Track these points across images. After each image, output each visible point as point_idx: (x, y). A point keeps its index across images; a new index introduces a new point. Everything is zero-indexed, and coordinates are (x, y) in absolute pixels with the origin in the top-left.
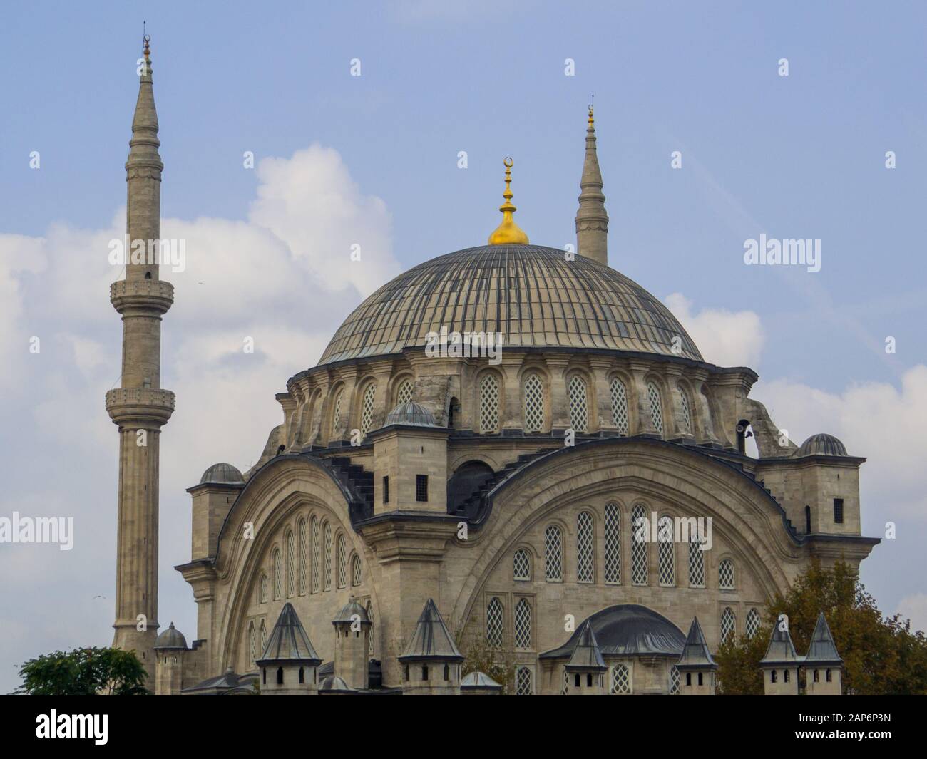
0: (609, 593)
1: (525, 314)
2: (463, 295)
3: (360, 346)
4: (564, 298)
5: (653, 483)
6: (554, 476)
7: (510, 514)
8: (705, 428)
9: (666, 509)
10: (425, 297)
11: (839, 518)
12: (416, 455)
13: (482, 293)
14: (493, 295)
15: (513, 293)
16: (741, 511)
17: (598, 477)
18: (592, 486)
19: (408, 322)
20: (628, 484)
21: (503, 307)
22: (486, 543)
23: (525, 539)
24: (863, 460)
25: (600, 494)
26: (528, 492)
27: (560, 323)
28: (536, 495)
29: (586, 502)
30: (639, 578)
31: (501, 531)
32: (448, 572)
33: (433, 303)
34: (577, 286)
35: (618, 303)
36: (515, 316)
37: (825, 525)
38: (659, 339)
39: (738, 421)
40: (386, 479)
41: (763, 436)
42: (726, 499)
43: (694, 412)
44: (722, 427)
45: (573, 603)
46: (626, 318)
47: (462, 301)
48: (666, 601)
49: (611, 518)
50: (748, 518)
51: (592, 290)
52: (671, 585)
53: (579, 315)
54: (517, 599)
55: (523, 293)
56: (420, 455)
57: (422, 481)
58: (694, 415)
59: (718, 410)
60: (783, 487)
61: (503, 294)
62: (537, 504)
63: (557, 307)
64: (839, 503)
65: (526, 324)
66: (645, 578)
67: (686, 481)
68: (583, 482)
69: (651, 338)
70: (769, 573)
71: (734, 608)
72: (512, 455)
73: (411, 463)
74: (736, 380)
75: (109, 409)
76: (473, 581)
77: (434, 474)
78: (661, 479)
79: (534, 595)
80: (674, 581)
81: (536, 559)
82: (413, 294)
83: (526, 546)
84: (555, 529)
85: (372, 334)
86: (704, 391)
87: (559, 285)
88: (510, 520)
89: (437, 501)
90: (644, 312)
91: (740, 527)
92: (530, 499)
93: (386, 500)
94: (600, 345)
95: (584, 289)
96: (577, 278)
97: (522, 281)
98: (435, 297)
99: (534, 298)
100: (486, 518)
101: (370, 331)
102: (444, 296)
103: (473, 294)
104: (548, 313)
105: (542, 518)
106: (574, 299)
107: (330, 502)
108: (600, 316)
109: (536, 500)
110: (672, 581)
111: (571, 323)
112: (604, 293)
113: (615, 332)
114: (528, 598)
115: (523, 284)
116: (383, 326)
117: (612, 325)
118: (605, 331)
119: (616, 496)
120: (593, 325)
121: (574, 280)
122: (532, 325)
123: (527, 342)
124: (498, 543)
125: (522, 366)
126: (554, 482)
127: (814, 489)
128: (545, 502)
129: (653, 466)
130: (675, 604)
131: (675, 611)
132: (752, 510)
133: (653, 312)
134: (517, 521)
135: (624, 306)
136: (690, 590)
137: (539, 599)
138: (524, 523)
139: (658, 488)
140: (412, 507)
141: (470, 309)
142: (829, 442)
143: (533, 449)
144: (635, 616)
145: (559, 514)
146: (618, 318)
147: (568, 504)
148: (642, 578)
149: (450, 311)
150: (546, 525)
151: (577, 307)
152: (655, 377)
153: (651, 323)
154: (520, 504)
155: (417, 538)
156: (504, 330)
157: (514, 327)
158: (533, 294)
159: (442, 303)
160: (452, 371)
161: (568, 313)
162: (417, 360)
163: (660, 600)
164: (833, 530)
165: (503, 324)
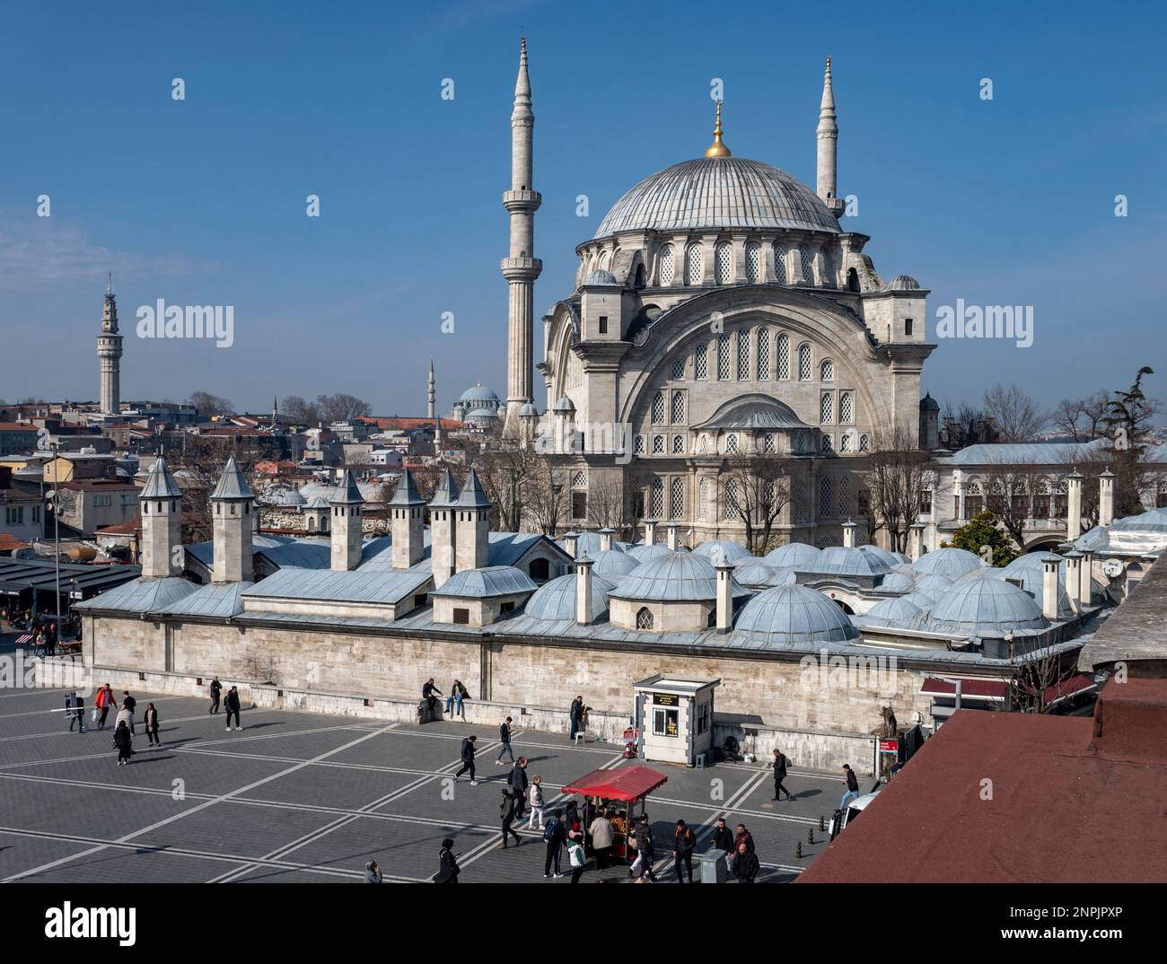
0: (740, 387)
1: (696, 206)
2: (662, 194)
4: (725, 193)
5: (771, 315)
9: (784, 331)
11: (908, 331)
12: (599, 304)
14: (680, 192)
17: (732, 312)
20: (755, 316)
21: (683, 202)
22: (650, 358)
23: (681, 354)
24: (929, 292)
25: (734, 323)
26: (681, 324)
27: (718, 211)
30: (763, 377)
32: (624, 378)
33: (643, 202)
34: (737, 184)
35: (764, 193)
36: (689, 207)
37: (898, 337)
38: (791, 216)
39: (848, 268)
41: (864, 278)
42: (825, 322)
44: (836, 273)
45: (714, 394)
46: (767, 204)
47: (659, 200)
48: (782, 390)
49: (744, 337)
50: (841, 334)
51: (747, 186)
52: (786, 380)
53: (733, 203)
54: (675, 392)
55: (698, 191)
56: (602, 304)
57: (603, 320)
59: (836, 262)
60: (875, 311)
62: (687, 331)
63: (718, 200)
64: (909, 323)
65: (695, 212)
66: (767, 377)
67: (796, 312)
69: (784, 216)
70: (857, 369)
71: (832, 394)
73: (596, 309)
74: (847, 241)
77: (612, 315)
78: (777, 311)
79: (686, 390)
80: (789, 377)
81: (688, 367)
83: (681, 358)
84: (704, 346)
88: (667, 342)
89: (614, 334)
90: (784, 199)
91: (836, 340)
94: (743, 224)
95: (741, 186)
96: (738, 177)
97: (700, 183)
98: (646, 196)
102: (652, 195)
103: (668, 193)
104: (710, 205)
105: (691, 341)
106: (731, 193)
108: (748, 204)
109: (687, 329)
110: (787, 378)
111: (725, 209)
112: (755, 188)
113: (756, 214)
114: (682, 392)
115: (699, 185)
117: (755, 210)
118: (749, 214)
119: (747, 323)
120: (741, 210)
121: (736, 181)
123: (694, 224)
124: (659, 358)
125: (687, 240)
126: (699, 317)
128: (693, 330)
130: (788, 392)
131: (788, 397)
136: (799, 383)
137: (690, 392)
139: (776, 317)
140: (596, 337)
141: (663, 204)
143: (688, 296)
144: (758, 401)
145: (705, 337)
146: (761, 204)
148: (765, 376)
149: (652, 204)
150: (695, 344)
151: (732, 199)
152: (779, 243)
153: (787, 205)
154: (675, 332)
155: (599, 357)
156: (680, 217)
157: (688, 213)
158: (705, 191)
159: (649, 201)
160: (640, 247)
161: (725, 203)
162: (621, 240)
163: (777, 390)
164: (904, 340)
165: (681, 214)
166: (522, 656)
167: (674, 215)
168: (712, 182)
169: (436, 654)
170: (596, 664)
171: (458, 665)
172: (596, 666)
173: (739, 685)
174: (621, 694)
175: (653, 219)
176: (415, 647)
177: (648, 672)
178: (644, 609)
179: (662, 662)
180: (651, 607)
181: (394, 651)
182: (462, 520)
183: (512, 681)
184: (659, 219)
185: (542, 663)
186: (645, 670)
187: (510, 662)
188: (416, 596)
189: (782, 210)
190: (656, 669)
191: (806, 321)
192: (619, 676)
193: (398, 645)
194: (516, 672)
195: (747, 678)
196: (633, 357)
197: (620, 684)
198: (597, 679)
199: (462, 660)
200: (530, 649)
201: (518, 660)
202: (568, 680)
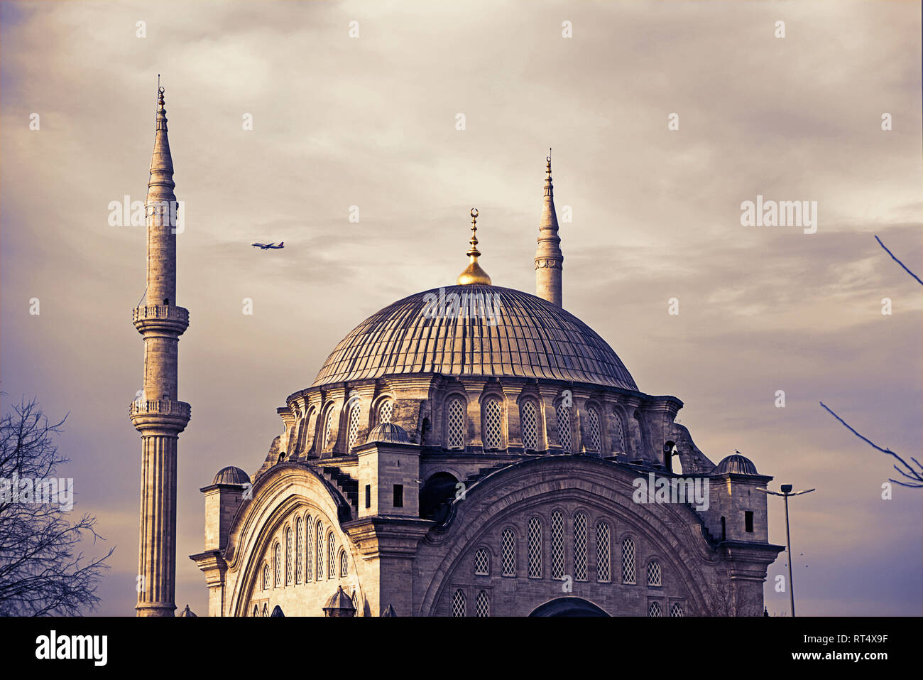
0: (555, 587)
1: (486, 348)
2: (434, 330)
3: (348, 370)
4: (519, 335)
5: (592, 495)
6: (509, 487)
7: (472, 519)
8: (637, 448)
9: (604, 516)
10: (403, 330)
11: (749, 528)
12: (393, 468)
13: (450, 328)
14: (460, 330)
15: (476, 328)
16: (666, 519)
17: (545, 489)
18: (541, 496)
19: (388, 352)
20: (571, 494)
21: (468, 341)
22: (451, 543)
23: (485, 540)
24: (771, 478)
25: (547, 502)
26: (487, 501)
27: (515, 356)
28: (494, 503)
29: (535, 510)
30: (580, 575)
31: (464, 533)
32: (420, 567)
33: (409, 336)
34: (531, 324)
35: (565, 339)
36: (478, 349)
37: (737, 533)
38: (598, 371)
39: (665, 442)
40: (368, 488)
41: (686, 455)
43: (628, 433)
44: (651, 447)
45: (524, 595)
46: (571, 353)
47: (434, 335)
48: (602, 595)
49: (557, 523)
50: (672, 526)
51: (543, 328)
52: (606, 581)
53: (532, 349)
54: (478, 591)
55: (485, 329)
56: (397, 467)
57: (398, 490)
58: (628, 436)
59: (649, 433)
61: (468, 330)
62: (494, 510)
63: (513, 342)
64: (749, 515)
65: (486, 356)
66: (585, 575)
67: (619, 493)
68: (533, 493)
69: (592, 370)
70: (690, 573)
71: (660, 603)
72: (474, 468)
73: (388, 475)
74: (664, 407)
76: (441, 575)
77: (409, 484)
78: (598, 491)
79: (491, 588)
80: (610, 578)
81: (493, 557)
82: (393, 327)
83: (485, 545)
84: (510, 532)
85: (359, 360)
86: (637, 416)
87: (515, 323)
88: (471, 523)
89: (411, 505)
90: (586, 347)
91: (665, 533)
92: (489, 506)
93: (368, 506)
94: (549, 376)
95: (537, 327)
96: (531, 317)
98: (411, 331)
99: (494, 334)
100: (452, 522)
101: (357, 358)
102: (419, 330)
103: (443, 329)
104: (505, 347)
105: (499, 523)
106: (528, 335)
107: (323, 505)
108: (550, 350)
109: (493, 507)
110: (607, 578)
111: (524, 356)
112: (553, 330)
113: (561, 364)
114: (487, 590)
115: (484, 322)
116: (367, 354)
117: (559, 359)
118: (553, 364)
119: (561, 505)
120: (543, 358)
121: (528, 319)
122: (492, 357)
123: (488, 372)
124: (462, 544)
125: (484, 392)
126: (509, 493)
127: (728, 502)
128: (502, 509)
129: (592, 480)
130: (610, 598)
131: (611, 604)
132: (676, 519)
133: (594, 347)
134: (478, 525)
135: (569, 342)
136: (622, 587)
137: (496, 591)
138: (483, 527)
139: (596, 499)
140: (390, 512)
141: (440, 342)
142: (740, 461)
143: (492, 464)
144: (577, 607)
145: (513, 519)
146: (564, 352)
147: (520, 511)
148: (582, 575)
149: (423, 343)
150: (502, 528)
151: (530, 342)
152: (595, 403)
153: (592, 356)
154: (481, 510)
155: (394, 538)
156: (468, 361)
157: (477, 359)
159: (417, 336)
160: (425, 396)
162: (395, 385)
163: (597, 594)
164: (746, 538)
165: (467, 356)
167: (458, 358)
175: (429, 360)
184: (438, 361)
196: (433, 541)
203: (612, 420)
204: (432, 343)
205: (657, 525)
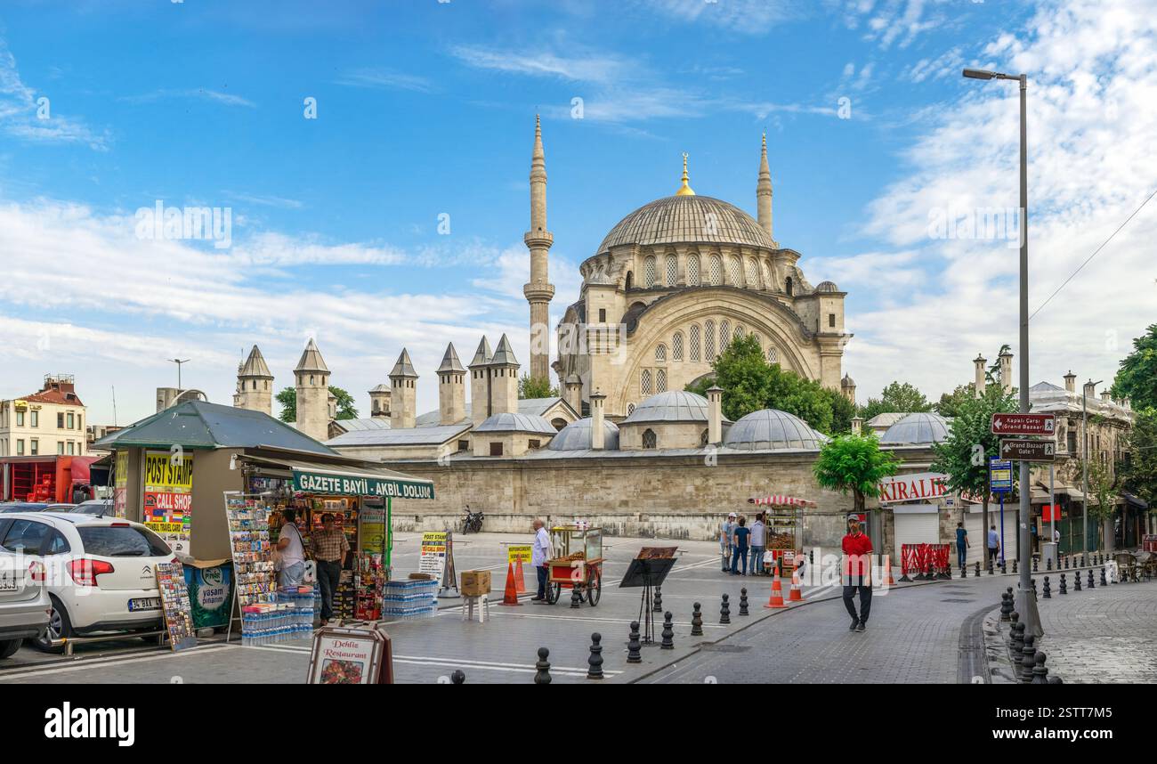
0: (707, 366)
1: (670, 229)
4: (692, 218)
5: (729, 309)
6: (674, 307)
7: (650, 327)
8: (765, 281)
11: (832, 324)
12: (598, 299)
14: (657, 218)
16: (778, 322)
17: (699, 307)
18: (697, 312)
20: (717, 310)
21: (661, 225)
22: (637, 342)
23: (661, 340)
24: (847, 293)
25: (701, 316)
26: (661, 316)
27: (687, 230)
28: (665, 317)
29: (694, 320)
31: (646, 336)
34: (700, 211)
35: (720, 218)
36: (665, 228)
37: (825, 328)
39: (785, 277)
41: (797, 284)
42: (771, 316)
43: (760, 273)
44: (775, 281)
45: (687, 371)
46: (724, 226)
49: (709, 327)
50: (783, 325)
54: (658, 370)
55: (672, 217)
56: (601, 298)
57: (602, 312)
59: (774, 271)
60: (806, 310)
62: (665, 322)
63: (687, 223)
64: (832, 317)
65: (670, 232)
68: (690, 310)
69: (736, 235)
70: (794, 353)
72: (655, 297)
73: (596, 303)
74: (786, 256)
75: (525, 293)
76: (632, 361)
77: (609, 308)
78: (733, 307)
79: (666, 368)
81: (668, 350)
83: (662, 343)
84: (678, 334)
86: (766, 262)
88: (650, 330)
89: (611, 323)
90: (736, 223)
91: (778, 330)
92: (662, 319)
94: (706, 240)
96: (701, 207)
97: (673, 211)
99: (676, 219)
100: (636, 329)
104: (681, 226)
105: (670, 329)
106: (697, 218)
109: (665, 320)
111: (692, 230)
114: (664, 370)
115: (672, 213)
119: (711, 317)
121: (700, 209)
122: (673, 232)
123: (669, 241)
124: (645, 342)
125: (666, 252)
126: (674, 311)
127: (818, 309)
128: (671, 320)
129: (730, 301)
132: (784, 321)
133: (742, 223)
134: (655, 330)
135: (724, 220)
137: (669, 370)
138: (659, 332)
139: (734, 312)
142: (828, 284)
143: (666, 294)
145: (680, 327)
147: (684, 321)
150: (672, 332)
151: (697, 222)
152: (735, 255)
153: (738, 228)
154: (656, 322)
156: (659, 236)
157: (664, 235)
158: (677, 217)
161: (692, 225)
162: (615, 253)
164: (829, 330)
165: (659, 233)
166: (547, 480)
167: (654, 234)
168: (682, 211)
169: (476, 482)
170: (608, 481)
171: (494, 490)
172: (609, 483)
173: (729, 488)
174: (630, 504)
175: (638, 238)
176: (459, 478)
177: (652, 484)
178: (649, 430)
179: (664, 474)
180: (655, 429)
181: (440, 484)
182: (496, 376)
183: (539, 502)
184: (643, 238)
185: (564, 483)
186: (650, 483)
187: (537, 486)
188: (460, 441)
189: (735, 231)
190: (659, 480)
191: (756, 316)
192: (628, 489)
193: (444, 477)
194: (542, 494)
195: (736, 481)
197: (629, 497)
198: (609, 494)
199: (498, 485)
200: (554, 472)
201: (543, 484)
202: (585, 498)
203: (747, 263)
204: (641, 228)
205: (772, 326)
